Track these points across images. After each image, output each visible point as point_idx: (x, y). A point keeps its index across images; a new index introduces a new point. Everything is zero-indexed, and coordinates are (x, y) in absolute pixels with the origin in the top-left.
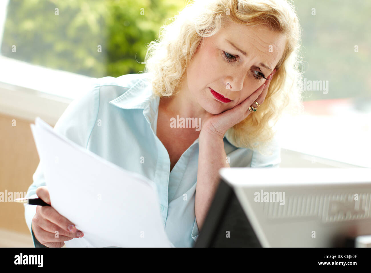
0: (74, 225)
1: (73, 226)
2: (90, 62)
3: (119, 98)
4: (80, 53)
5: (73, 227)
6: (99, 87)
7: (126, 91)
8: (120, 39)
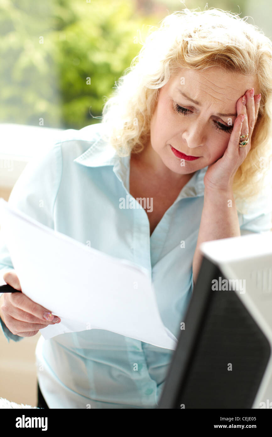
0: (51, 312)
1: (49, 313)
2: (42, 106)
3: (84, 154)
4: (30, 97)
5: (50, 315)
6: (60, 143)
7: (91, 145)
8: (72, 76)
